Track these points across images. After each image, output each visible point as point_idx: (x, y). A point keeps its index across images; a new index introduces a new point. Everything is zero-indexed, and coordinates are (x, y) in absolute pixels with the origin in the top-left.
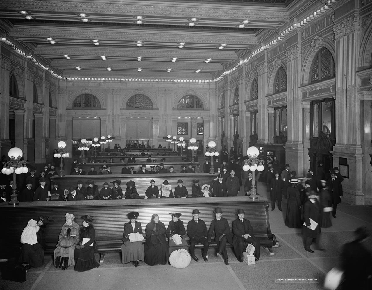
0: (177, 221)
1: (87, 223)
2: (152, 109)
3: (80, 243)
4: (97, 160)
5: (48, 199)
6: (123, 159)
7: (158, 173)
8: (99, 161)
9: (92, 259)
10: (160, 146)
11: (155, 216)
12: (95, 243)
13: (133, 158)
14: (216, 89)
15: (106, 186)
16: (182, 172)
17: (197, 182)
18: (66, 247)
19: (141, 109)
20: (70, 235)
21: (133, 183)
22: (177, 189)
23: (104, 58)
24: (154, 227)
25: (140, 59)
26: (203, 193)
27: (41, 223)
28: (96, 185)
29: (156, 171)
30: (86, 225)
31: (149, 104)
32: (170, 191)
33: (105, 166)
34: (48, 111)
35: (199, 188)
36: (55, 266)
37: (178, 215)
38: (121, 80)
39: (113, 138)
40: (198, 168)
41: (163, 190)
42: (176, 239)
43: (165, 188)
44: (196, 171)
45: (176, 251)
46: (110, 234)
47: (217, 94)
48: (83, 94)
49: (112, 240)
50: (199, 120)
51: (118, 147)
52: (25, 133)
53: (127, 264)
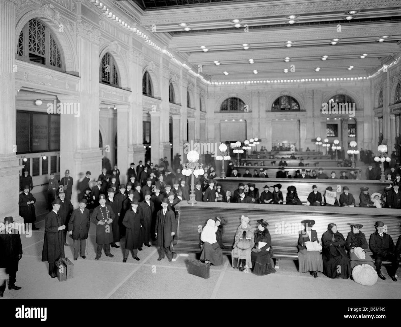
0: (358, 233)
1: (263, 227)
2: (299, 110)
3: (256, 246)
4: (248, 162)
5: (216, 200)
6: (274, 162)
7: (317, 178)
8: (250, 163)
9: (269, 264)
10: (308, 149)
11: (333, 226)
12: (271, 247)
13: (285, 162)
14: (371, 87)
15: (267, 189)
16: (342, 178)
17: (367, 190)
18: (243, 250)
19: (287, 111)
20: (245, 238)
21: (293, 188)
22: (342, 196)
23: (251, 61)
24: (332, 237)
25: (287, 59)
26: (373, 203)
27: (218, 223)
28: (256, 188)
29: (312, 176)
30: (261, 229)
31: (296, 105)
32: (335, 198)
33: (262, 169)
34: (199, 115)
35: (368, 196)
36: (233, 266)
37: (360, 226)
38: (266, 83)
39: (259, 141)
40: (360, 174)
41: (327, 196)
42: (358, 252)
43: (329, 195)
44: (357, 178)
45: (360, 266)
46: (284, 240)
47: (373, 92)
48: (229, 98)
49: (286, 246)
50: (350, 120)
51: (264, 150)
52: (181, 136)
53: (304, 273)
